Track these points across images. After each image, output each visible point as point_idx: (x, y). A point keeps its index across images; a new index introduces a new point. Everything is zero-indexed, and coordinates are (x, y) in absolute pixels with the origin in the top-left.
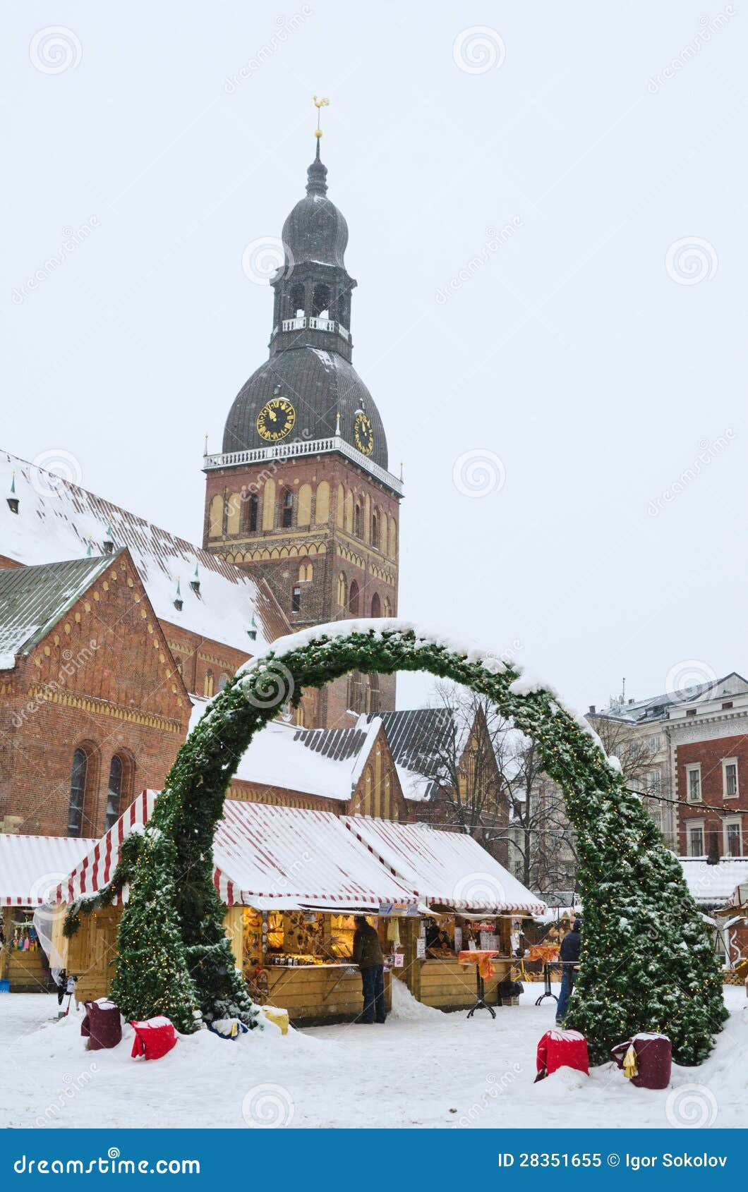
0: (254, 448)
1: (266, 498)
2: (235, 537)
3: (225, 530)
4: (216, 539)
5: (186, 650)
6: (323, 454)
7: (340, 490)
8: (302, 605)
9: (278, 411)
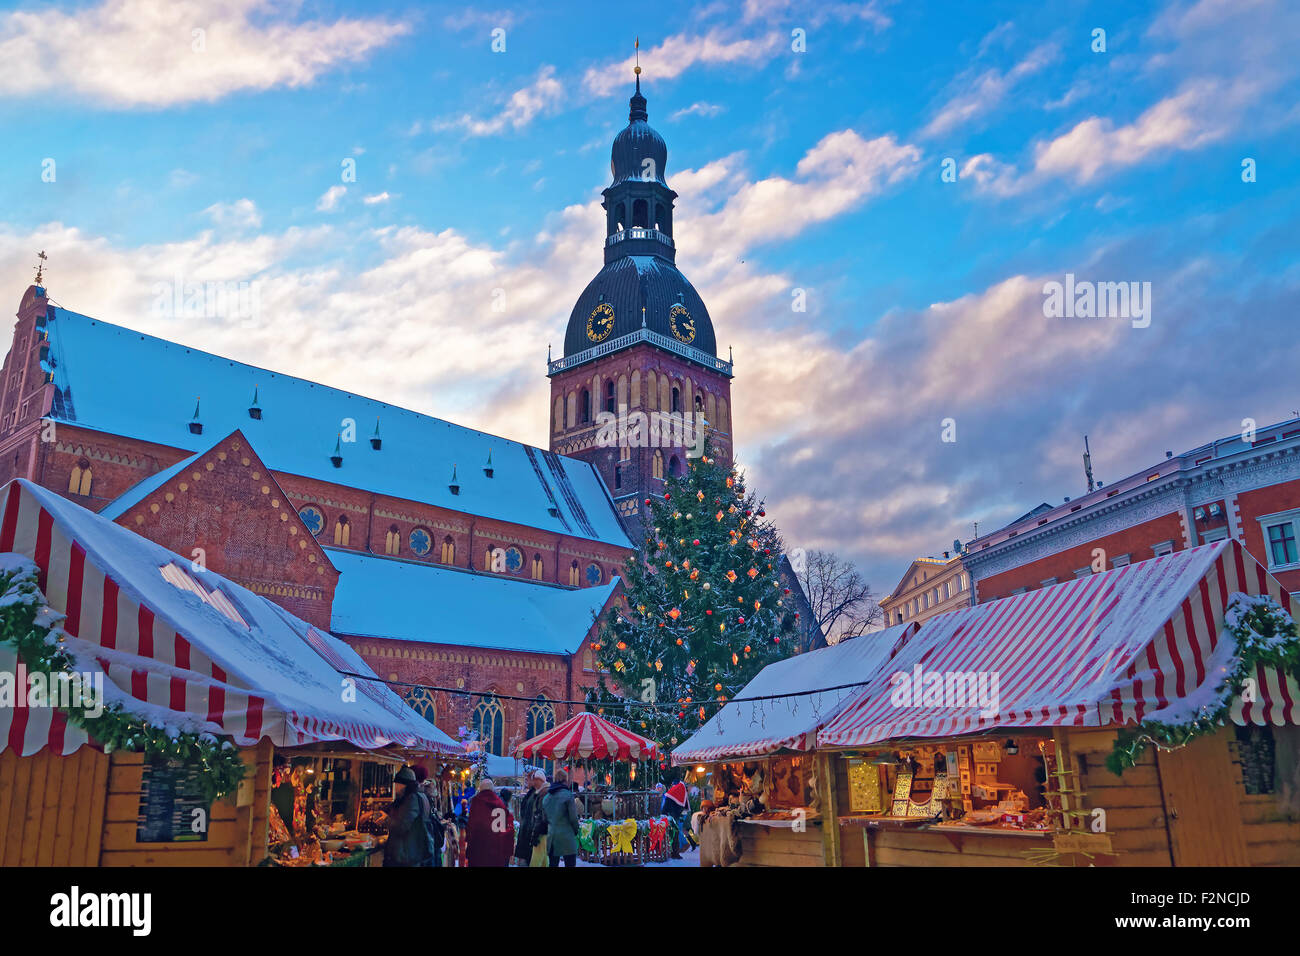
0: (582, 350)
1: (594, 392)
2: (572, 430)
3: (565, 425)
4: (560, 434)
5: (458, 529)
6: (633, 346)
7: (652, 376)
8: (624, 483)
9: (602, 315)
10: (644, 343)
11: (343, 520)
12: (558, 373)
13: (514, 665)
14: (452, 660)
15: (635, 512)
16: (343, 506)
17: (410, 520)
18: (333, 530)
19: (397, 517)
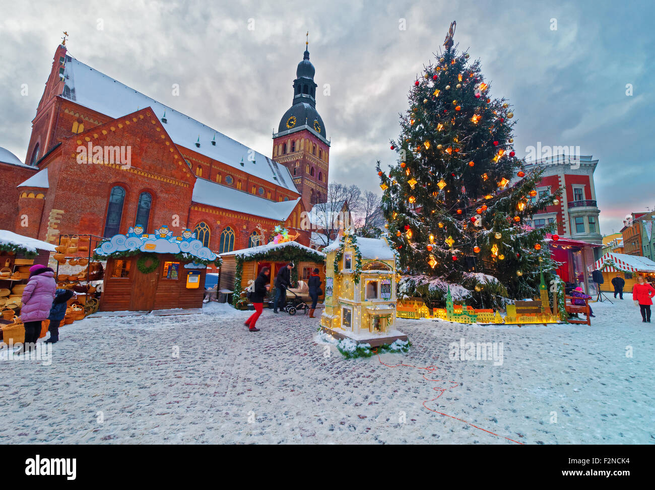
0: (285, 131)
1: (288, 144)
2: (280, 156)
3: (278, 155)
4: (276, 157)
5: (243, 178)
6: (302, 130)
7: (307, 140)
8: (296, 173)
9: (292, 120)
10: (306, 129)
11: (200, 167)
12: (276, 138)
13: (264, 222)
14: (242, 218)
15: (300, 183)
16: (200, 161)
17: (226, 171)
18: (196, 170)
19: (221, 169)
